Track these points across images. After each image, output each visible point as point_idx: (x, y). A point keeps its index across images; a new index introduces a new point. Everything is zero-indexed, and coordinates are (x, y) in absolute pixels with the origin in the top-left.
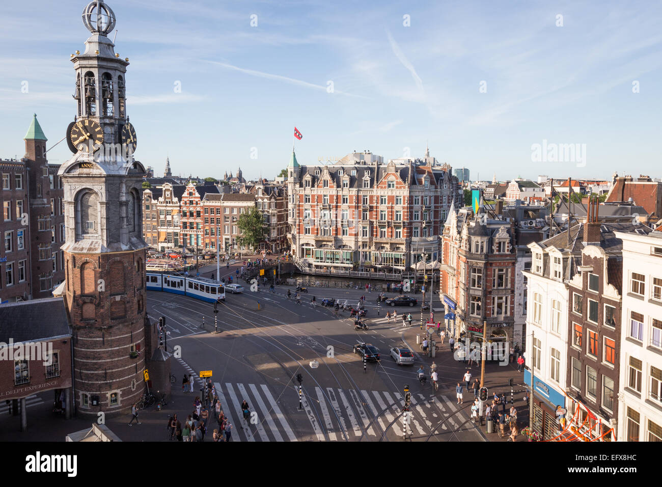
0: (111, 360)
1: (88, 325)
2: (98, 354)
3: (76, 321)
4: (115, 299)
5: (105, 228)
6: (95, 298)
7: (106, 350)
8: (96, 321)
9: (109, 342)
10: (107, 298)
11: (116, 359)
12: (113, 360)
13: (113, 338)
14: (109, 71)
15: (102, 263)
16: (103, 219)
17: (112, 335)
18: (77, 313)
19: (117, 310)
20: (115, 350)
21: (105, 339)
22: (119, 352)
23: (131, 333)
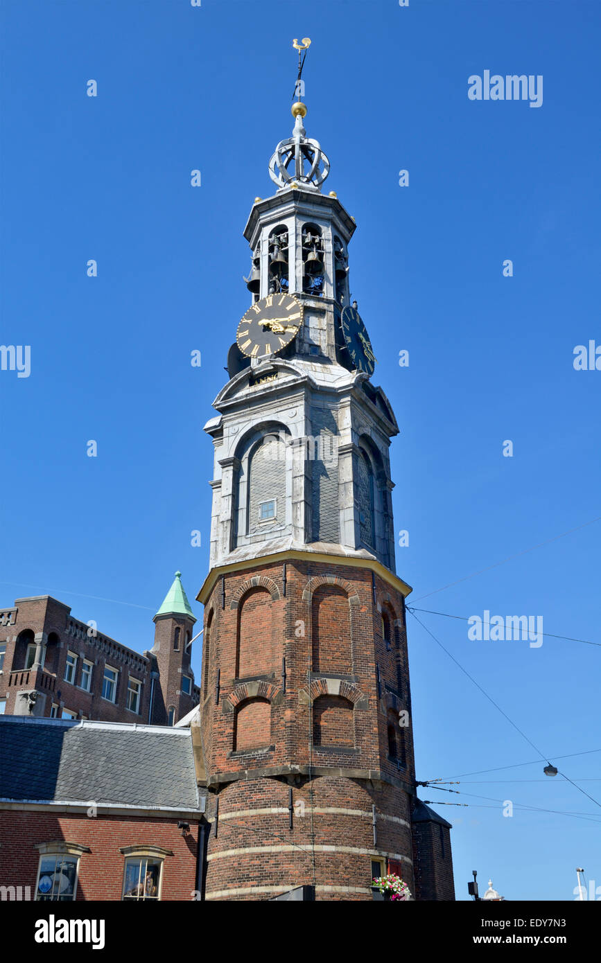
1: (249, 765)
2: (272, 862)
3: (218, 760)
4: (325, 687)
5: (302, 498)
6: (273, 680)
7: (296, 848)
8: (272, 748)
9: (308, 824)
10: (302, 678)
13: (318, 810)
14: (316, 222)
15: (292, 584)
16: (297, 480)
17: (316, 798)
18: (221, 733)
19: (331, 726)
20: (324, 854)
21: (297, 810)
22: (336, 864)
23: (375, 811)
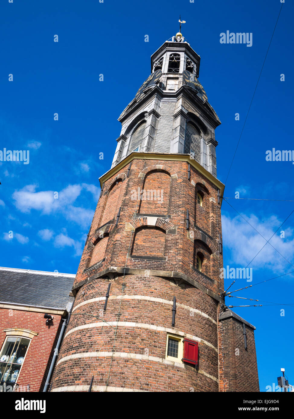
0: (110, 354)
1: (91, 274)
2: (88, 335)
3: (78, 276)
4: (145, 221)
6: (113, 221)
7: (105, 324)
8: (104, 260)
9: (117, 307)
10: (130, 217)
11: (124, 355)
12: (117, 355)
13: (127, 297)
15: (133, 170)
17: (126, 289)
19: (147, 245)
20: (126, 328)
21: (111, 298)
22: (134, 337)
23: (175, 301)
